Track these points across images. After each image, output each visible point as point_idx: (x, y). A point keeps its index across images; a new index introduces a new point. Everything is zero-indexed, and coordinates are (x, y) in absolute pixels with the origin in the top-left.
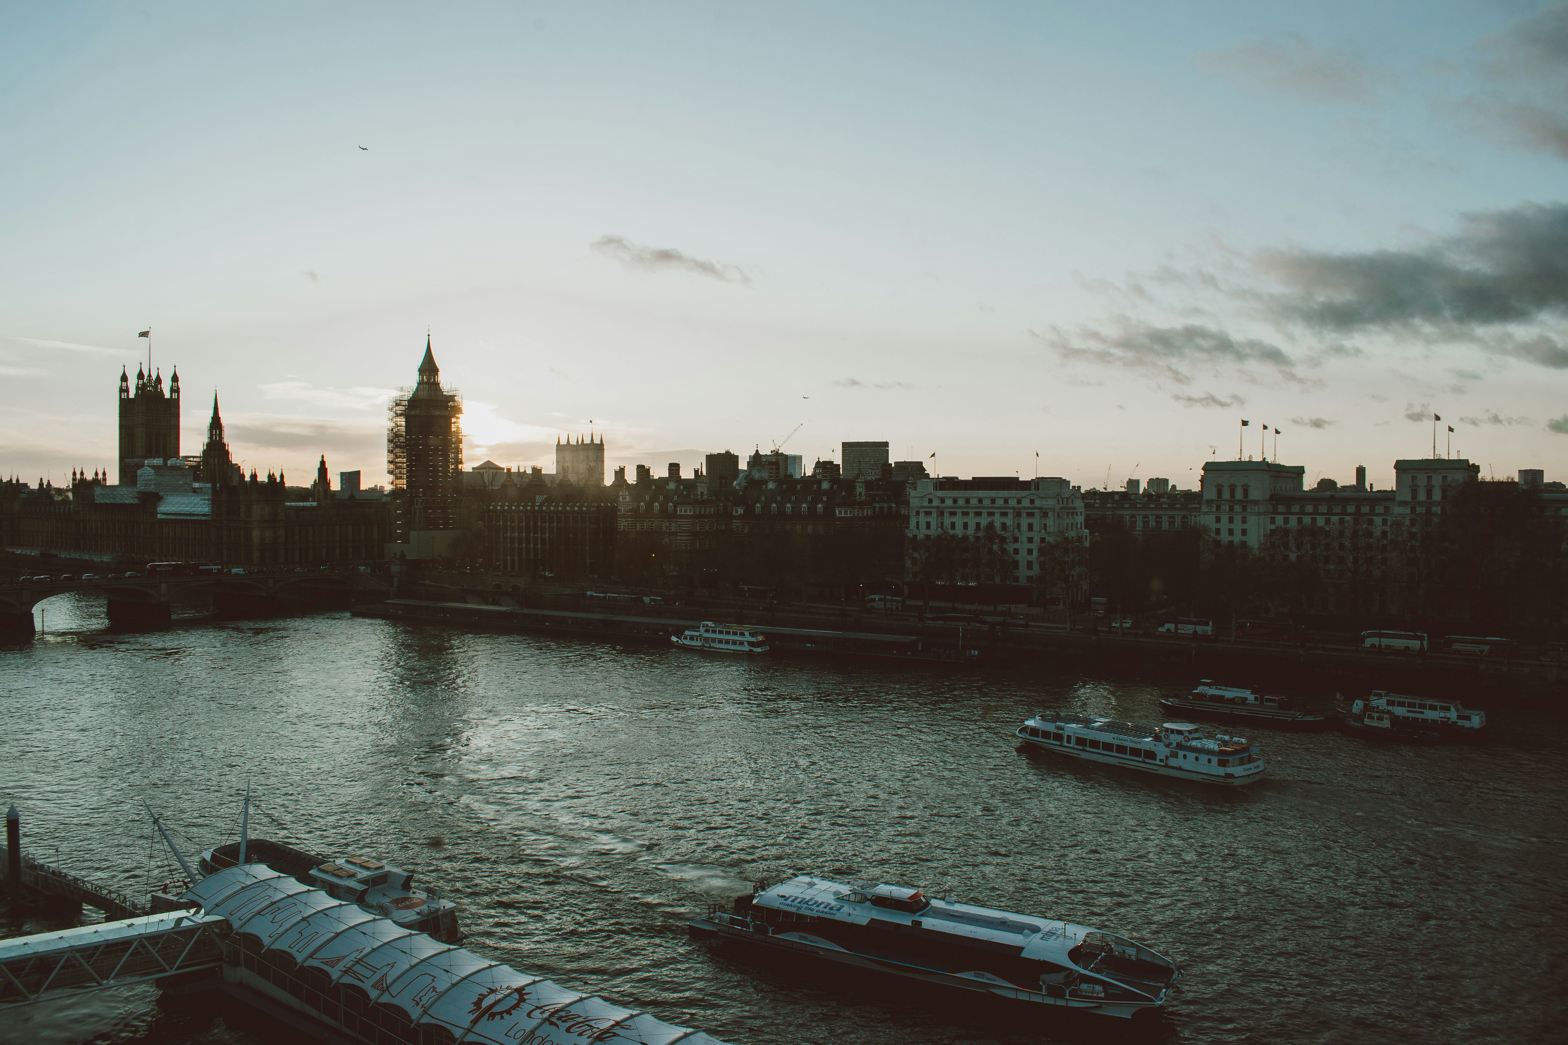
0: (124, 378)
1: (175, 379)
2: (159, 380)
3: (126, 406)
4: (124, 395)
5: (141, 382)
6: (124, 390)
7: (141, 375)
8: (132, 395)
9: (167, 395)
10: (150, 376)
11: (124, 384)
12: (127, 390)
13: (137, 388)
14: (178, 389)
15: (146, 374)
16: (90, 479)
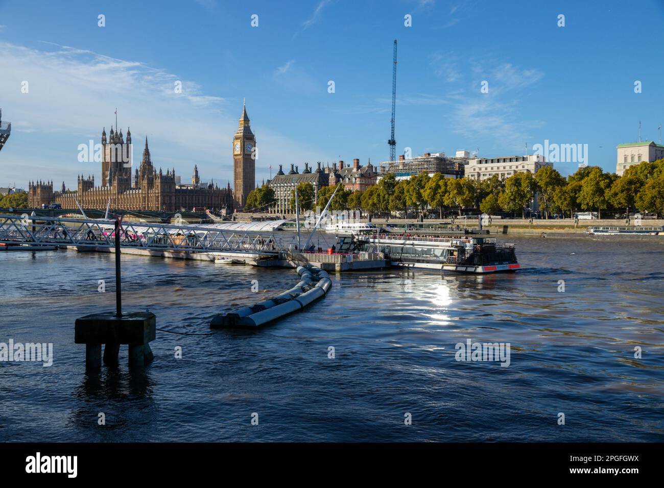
0: (104, 134)
1: (129, 134)
2: (121, 135)
4: (104, 142)
5: (112, 135)
7: (112, 132)
8: (108, 142)
9: (125, 141)
10: (117, 133)
11: (104, 137)
12: (105, 139)
13: (109, 138)
14: (130, 138)
15: (115, 132)
16: (86, 179)
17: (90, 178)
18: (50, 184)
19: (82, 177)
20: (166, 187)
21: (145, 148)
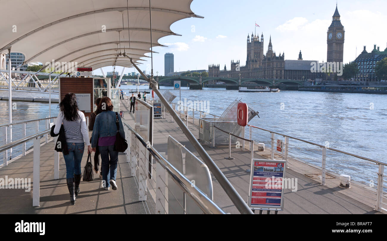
0: (248, 37)
1: (262, 36)
2: (258, 37)
3: (249, 44)
4: (248, 42)
5: (252, 37)
6: (248, 40)
7: (252, 35)
8: (250, 42)
9: (260, 41)
10: (255, 36)
11: (248, 39)
12: (249, 41)
13: (252, 39)
14: (263, 39)
15: (254, 35)
16: (235, 62)
17: (237, 61)
18: (218, 66)
19: (233, 61)
20: (278, 64)
21: (269, 42)
